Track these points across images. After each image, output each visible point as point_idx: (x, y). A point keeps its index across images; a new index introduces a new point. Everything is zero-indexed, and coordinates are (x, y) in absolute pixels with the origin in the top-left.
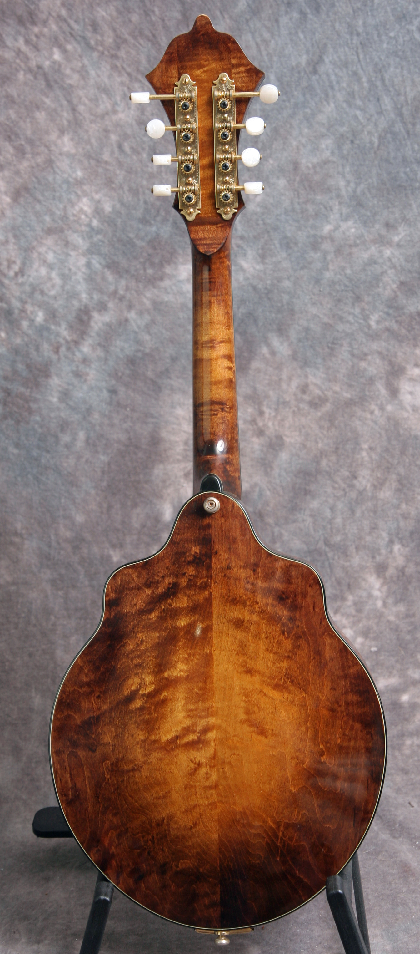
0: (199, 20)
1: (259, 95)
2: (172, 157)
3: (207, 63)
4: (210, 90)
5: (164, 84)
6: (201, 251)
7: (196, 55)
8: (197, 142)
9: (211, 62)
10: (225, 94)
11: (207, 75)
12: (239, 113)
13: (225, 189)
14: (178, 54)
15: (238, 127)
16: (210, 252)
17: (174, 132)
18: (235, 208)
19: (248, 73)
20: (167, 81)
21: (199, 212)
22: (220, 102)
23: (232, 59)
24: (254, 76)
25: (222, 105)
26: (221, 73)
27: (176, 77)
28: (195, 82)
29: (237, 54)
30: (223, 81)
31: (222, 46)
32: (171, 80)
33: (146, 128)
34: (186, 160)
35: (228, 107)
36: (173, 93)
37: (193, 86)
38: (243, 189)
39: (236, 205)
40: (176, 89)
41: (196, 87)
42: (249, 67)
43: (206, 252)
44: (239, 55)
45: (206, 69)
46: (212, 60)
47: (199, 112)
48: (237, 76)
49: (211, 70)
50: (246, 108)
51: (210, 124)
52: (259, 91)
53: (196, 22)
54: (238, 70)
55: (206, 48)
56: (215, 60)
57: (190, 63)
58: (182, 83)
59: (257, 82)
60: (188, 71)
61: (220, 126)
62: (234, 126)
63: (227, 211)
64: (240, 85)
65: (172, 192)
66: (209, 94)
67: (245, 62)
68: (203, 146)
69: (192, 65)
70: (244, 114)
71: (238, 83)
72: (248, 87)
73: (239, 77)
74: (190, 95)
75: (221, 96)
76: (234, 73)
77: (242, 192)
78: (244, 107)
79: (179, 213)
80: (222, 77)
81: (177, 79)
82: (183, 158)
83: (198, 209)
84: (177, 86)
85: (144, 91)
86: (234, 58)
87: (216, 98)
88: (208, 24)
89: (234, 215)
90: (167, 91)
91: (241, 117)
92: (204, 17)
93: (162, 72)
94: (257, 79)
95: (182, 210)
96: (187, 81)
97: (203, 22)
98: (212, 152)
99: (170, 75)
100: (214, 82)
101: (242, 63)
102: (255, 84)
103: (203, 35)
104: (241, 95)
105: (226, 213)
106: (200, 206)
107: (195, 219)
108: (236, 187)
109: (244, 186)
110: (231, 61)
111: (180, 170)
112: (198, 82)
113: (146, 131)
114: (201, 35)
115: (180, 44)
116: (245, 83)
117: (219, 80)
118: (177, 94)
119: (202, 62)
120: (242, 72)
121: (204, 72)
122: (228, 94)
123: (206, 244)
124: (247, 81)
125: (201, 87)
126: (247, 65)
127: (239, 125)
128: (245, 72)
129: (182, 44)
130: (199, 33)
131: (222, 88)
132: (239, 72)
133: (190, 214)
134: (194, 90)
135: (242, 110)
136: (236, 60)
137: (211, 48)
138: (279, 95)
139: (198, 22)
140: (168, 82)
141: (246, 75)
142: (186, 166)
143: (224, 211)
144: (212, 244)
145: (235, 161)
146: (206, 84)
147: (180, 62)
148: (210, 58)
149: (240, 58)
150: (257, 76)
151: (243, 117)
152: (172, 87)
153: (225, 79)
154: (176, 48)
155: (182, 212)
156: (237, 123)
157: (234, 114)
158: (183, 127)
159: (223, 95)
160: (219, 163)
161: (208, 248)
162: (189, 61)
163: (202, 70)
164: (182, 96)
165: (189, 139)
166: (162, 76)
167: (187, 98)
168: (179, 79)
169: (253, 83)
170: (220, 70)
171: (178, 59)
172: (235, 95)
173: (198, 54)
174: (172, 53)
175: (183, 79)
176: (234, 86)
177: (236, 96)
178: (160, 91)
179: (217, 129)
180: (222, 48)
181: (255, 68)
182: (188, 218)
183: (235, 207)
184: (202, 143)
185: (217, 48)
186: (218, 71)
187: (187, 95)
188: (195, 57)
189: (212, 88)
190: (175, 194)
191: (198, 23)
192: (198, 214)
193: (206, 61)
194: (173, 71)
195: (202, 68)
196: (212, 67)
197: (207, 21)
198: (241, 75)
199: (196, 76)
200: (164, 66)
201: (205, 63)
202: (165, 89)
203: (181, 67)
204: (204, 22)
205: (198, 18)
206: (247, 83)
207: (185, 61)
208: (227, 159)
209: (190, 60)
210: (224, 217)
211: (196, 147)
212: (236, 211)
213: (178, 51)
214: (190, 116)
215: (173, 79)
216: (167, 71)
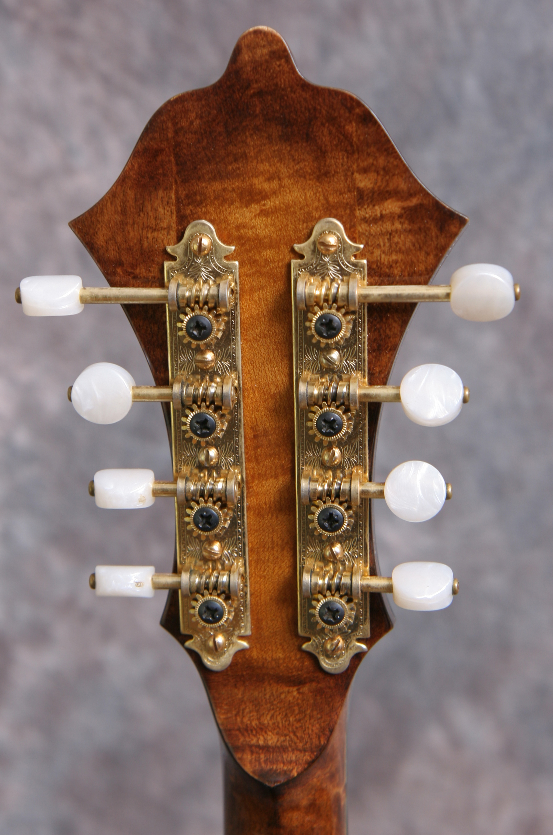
0: (248, 46)
1: (448, 295)
2: (158, 479)
3: (275, 184)
4: (284, 271)
5: (129, 250)
6: (248, 769)
7: (236, 160)
8: (237, 434)
9: (286, 182)
10: (333, 291)
11: (273, 225)
12: (379, 346)
13: (329, 588)
14: (177, 156)
15: (377, 396)
16: (275, 773)
17: (166, 406)
18: (359, 640)
19: (412, 221)
20: (140, 241)
21: (245, 644)
22: (315, 318)
23: (357, 176)
24: (434, 231)
25: (323, 329)
26: (320, 218)
27: (169, 228)
28: (233, 248)
29: (376, 158)
30: (326, 245)
31: (326, 131)
32: (155, 239)
33: (71, 388)
34: (202, 495)
35: (341, 334)
36: (162, 285)
37: (226, 257)
38: (390, 589)
39: (365, 629)
40: (172, 269)
41: (237, 263)
42: (414, 201)
43: (264, 774)
44: (381, 161)
45: (269, 204)
46: (289, 177)
47: (244, 340)
48: (374, 229)
49: (287, 209)
50: (402, 332)
51: (281, 380)
52: (448, 283)
53: (237, 51)
54: (378, 210)
55: (269, 137)
56: (300, 175)
57: (217, 186)
58: (187, 251)
59: (441, 250)
60: (211, 209)
61: (316, 392)
62: (363, 391)
63: (336, 649)
64: (385, 259)
65: (157, 587)
66: (280, 285)
67: (403, 186)
68: (256, 448)
69: (224, 190)
70: (394, 348)
71: (377, 252)
72: (412, 264)
73: (382, 234)
74: (214, 291)
75: (318, 297)
76: (365, 220)
77: (386, 597)
78: (396, 326)
79: (182, 643)
80: (322, 234)
81: (173, 234)
82: (192, 488)
83: (242, 637)
84: (174, 258)
85: (63, 271)
86: (365, 171)
87: (302, 306)
88: (279, 58)
89: (358, 657)
90: (141, 271)
91: (384, 359)
92: (265, 34)
93: (124, 212)
94: (442, 241)
95: (190, 637)
96: (206, 242)
97: (262, 52)
98: (288, 466)
99: (152, 222)
100: (297, 247)
101: (391, 187)
102: (437, 255)
103: (260, 93)
104: (386, 296)
105: (330, 655)
106: (247, 629)
107: (231, 666)
108: (365, 582)
109: (390, 578)
110: (353, 180)
111: (182, 525)
112: (243, 245)
113: (70, 399)
114: (254, 95)
115: (184, 123)
116: (400, 251)
117: (314, 243)
118: (173, 287)
119: (255, 181)
120: (392, 217)
121: (264, 213)
122: (342, 290)
123: (266, 748)
124: (408, 244)
125: (253, 262)
126: (411, 195)
127: (378, 391)
128: (400, 216)
129: (191, 123)
130: (248, 87)
131: (324, 266)
132: (382, 216)
133: (216, 650)
134: (229, 270)
135: (388, 337)
136: (372, 176)
137: (286, 138)
138: (517, 298)
139: (244, 50)
140: (146, 244)
141: (406, 226)
142: (200, 513)
143: (323, 645)
144: (283, 749)
145: (363, 500)
146: (269, 254)
147: (184, 181)
148: (284, 170)
149: (386, 171)
150: (442, 229)
151: (391, 362)
152: (158, 259)
153: (332, 240)
154: (170, 135)
155: (188, 643)
156: (372, 383)
157: (363, 352)
158: (191, 390)
159: (326, 295)
160: (308, 507)
161: (272, 763)
162: (214, 179)
163: (255, 208)
164: (188, 294)
165: (212, 429)
166: (123, 224)
167: (206, 303)
168: (180, 237)
169: (428, 254)
170: (317, 209)
171: (178, 173)
172: (366, 296)
173: (245, 156)
174: (158, 152)
175: (192, 237)
176: (365, 261)
177: (371, 300)
178: (119, 270)
179: (303, 404)
180: (326, 139)
181: (437, 206)
182: (209, 661)
183: (360, 634)
184: (255, 437)
185: (308, 138)
186: (309, 213)
187: (205, 292)
188: (235, 165)
189: (289, 266)
190: (165, 594)
191: (246, 56)
192: (242, 651)
193: (270, 179)
194: (161, 210)
195: (258, 202)
196: (289, 198)
197: (275, 47)
198: (388, 226)
199: (238, 228)
200: (131, 194)
201: (266, 186)
202: (133, 266)
203: (187, 196)
204: (265, 51)
205: (244, 37)
206: (407, 252)
207: (199, 179)
208: (338, 495)
209: (218, 176)
210: (326, 664)
211: (235, 451)
212: (364, 646)
213: (178, 145)
214: (216, 355)
215: (161, 235)
216: (141, 210)
